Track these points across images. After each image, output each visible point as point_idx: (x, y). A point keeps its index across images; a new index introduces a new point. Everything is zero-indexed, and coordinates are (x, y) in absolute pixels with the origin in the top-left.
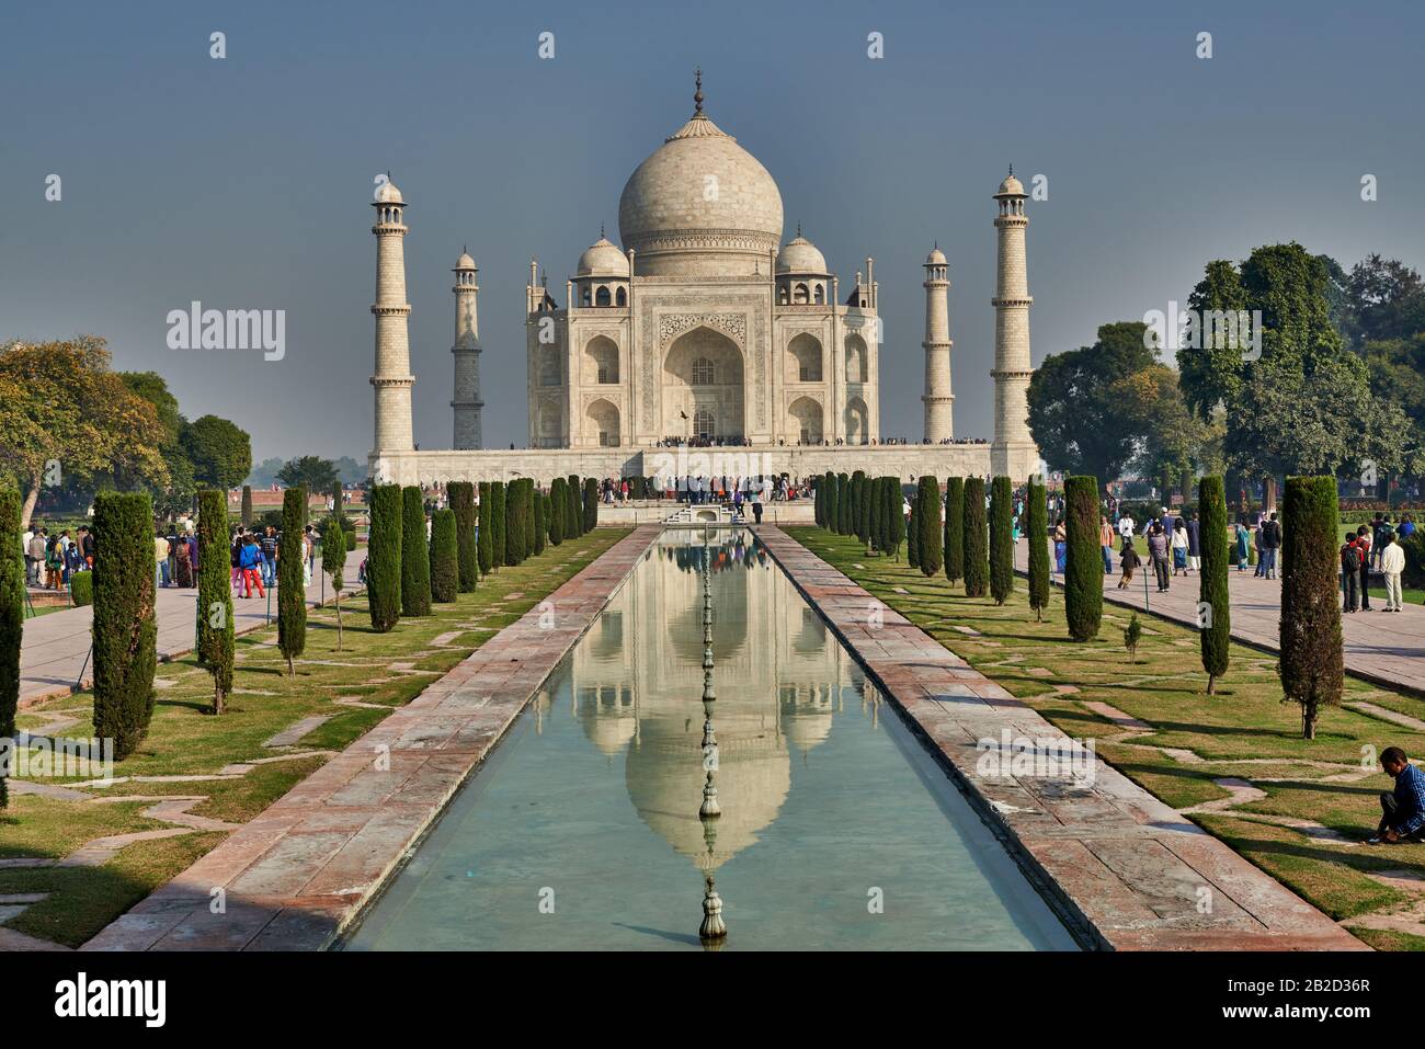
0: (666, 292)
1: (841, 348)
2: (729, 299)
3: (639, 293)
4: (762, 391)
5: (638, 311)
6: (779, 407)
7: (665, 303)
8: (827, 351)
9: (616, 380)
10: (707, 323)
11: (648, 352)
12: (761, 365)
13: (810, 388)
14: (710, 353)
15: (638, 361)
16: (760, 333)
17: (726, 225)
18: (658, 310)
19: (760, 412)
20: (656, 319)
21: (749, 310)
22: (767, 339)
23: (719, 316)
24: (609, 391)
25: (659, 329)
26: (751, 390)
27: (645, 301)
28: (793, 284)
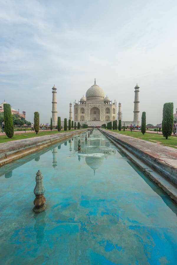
0: (91, 102)
1: (112, 110)
2: (98, 103)
3: (87, 102)
4: (102, 115)
5: (87, 104)
6: (104, 117)
7: (90, 104)
8: (110, 110)
9: (84, 113)
10: (95, 106)
11: (88, 110)
12: (102, 111)
13: (108, 114)
14: (96, 110)
15: (87, 111)
16: (102, 107)
17: (98, 95)
18: (89, 104)
19: (102, 117)
20: (89, 105)
21: (101, 105)
22: (103, 108)
23: (97, 105)
24: (83, 114)
25: (90, 107)
26: (101, 115)
27: (88, 103)
28: (106, 102)
